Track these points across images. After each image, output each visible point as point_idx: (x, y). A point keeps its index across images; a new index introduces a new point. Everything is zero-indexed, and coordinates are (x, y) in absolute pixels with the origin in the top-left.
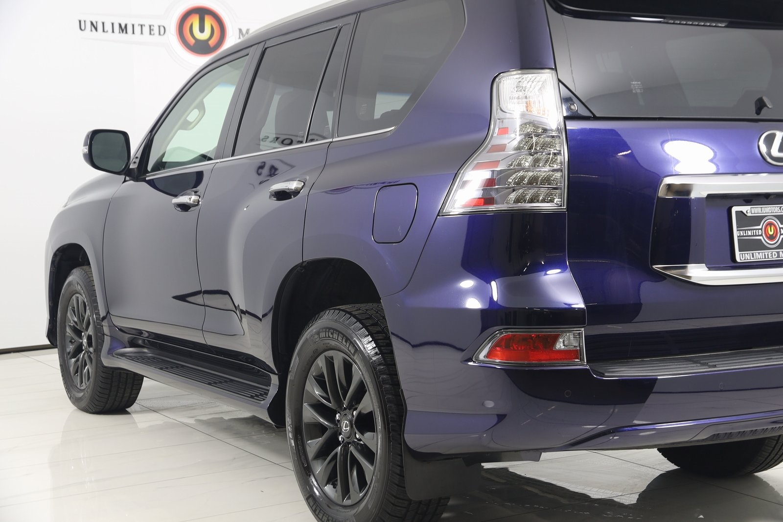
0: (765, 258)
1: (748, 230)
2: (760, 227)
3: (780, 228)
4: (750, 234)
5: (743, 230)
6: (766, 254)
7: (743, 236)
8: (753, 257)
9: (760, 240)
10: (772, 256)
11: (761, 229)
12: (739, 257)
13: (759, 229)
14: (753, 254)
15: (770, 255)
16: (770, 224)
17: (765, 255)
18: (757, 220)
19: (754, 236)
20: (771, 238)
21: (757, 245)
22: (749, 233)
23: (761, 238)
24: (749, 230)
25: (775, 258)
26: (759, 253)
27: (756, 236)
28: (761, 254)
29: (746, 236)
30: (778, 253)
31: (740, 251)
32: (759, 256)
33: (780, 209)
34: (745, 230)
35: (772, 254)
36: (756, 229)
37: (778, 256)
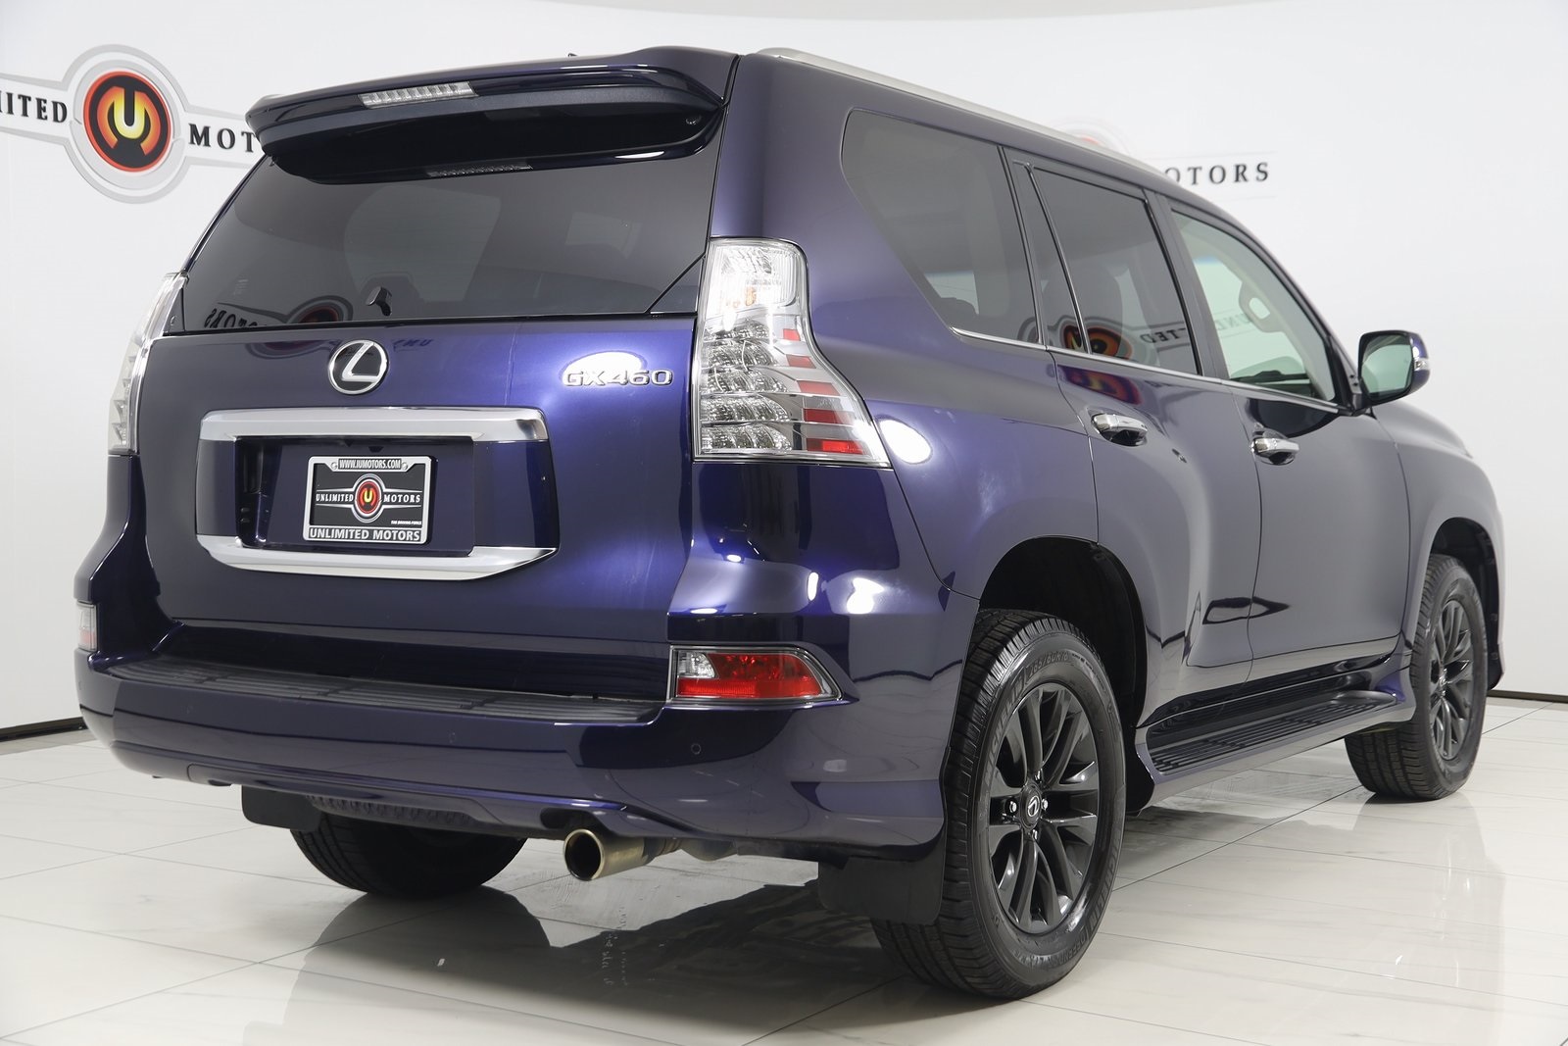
0: (349, 538)
1: (332, 493)
2: (352, 490)
3: (383, 494)
4: (335, 499)
5: (325, 493)
6: (352, 531)
7: (324, 502)
8: (330, 534)
9: (350, 509)
10: (360, 536)
11: (353, 493)
12: (308, 532)
13: (349, 493)
14: (330, 530)
15: (357, 534)
16: (369, 486)
17: (349, 533)
18: (347, 479)
19: (340, 503)
20: (367, 507)
21: (345, 518)
22: (330, 498)
23: (351, 506)
24: (335, 493)
25: (364, 539)
26: (340, 530)
27: (344, 503)
28: (343, 531)
29: (328, 502)
30: (371, 532)
31: (311, 523)
32: (340, 534)
33: (386, 463)
34: (329, 493)
35: (361, 532)
36: (345, 493)
37: (371, 537)
